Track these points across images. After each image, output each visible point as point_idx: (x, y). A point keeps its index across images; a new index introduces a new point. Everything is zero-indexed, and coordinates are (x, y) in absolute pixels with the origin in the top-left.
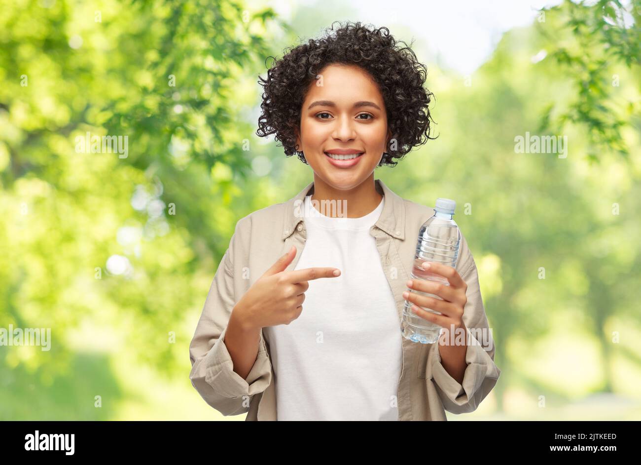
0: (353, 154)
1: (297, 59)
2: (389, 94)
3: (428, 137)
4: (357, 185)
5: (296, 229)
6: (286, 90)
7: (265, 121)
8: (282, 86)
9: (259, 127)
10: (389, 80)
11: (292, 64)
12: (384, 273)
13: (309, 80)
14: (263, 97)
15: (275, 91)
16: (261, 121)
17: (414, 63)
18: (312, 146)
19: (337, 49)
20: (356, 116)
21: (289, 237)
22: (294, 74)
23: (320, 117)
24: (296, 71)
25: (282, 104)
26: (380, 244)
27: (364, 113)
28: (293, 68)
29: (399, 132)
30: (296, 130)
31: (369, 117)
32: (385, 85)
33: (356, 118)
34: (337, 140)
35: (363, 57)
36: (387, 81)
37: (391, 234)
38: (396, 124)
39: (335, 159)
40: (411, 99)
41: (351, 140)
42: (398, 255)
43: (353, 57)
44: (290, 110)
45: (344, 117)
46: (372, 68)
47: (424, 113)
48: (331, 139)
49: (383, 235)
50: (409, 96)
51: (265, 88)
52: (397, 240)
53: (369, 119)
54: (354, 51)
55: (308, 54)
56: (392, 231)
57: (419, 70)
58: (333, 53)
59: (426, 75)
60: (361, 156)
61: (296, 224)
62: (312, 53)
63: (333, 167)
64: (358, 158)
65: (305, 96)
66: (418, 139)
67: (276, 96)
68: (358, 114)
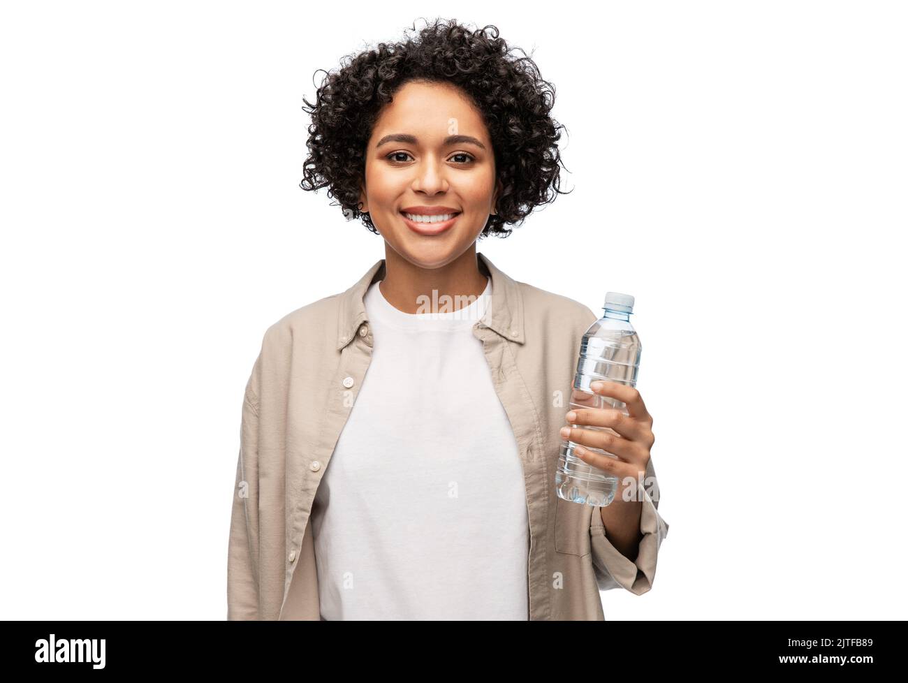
0: (443, 214)
1: (360, 71)
2: (498, 125)
3: (558, 191)
4: (451, 261)
5: (357, 334)
6: (343, 119)
7: (312, 166)
8: (338, 113)
9: (305, 175)
10: (497, 104)
11: (352, 79)
12: (497, 393)
13: (378, 104)
14: (309, 131)
15: (327, 121)
16: (307, 168)
17: (536, 80)
18: (381, 202)
19: (421, 58)
20: (449, 157)
21: (348, 345)
22: (356, 94)
23: (394, 158)
24: (358, 90)
25: (337, 141)
26: (489, 350)
27: (461, 152)
28: (354, 84)
29: (513, 182)
30: (360, 179)
31: (467, 160)
32: (493, 112)
33: (448, 160)
34: (420, 192)
35: (460, 68)
36: (495, 106)
37: (504, 334)
38: (508, 172)
39: (417, 222)
40: (532, 133)
41: (441, 193)
42: (515, 368)
43: (445, 70)
44: (349, 149)
45: (430, 158)
46: (473, 85)
47: (551, 154)
48: (410, 192)
49: (494, 337)
50: (528, 128)
51: (313, 117)
52: (513, 345)
53: (468, 163)
54: (446, 60)
55: (376, 64)
56: (506, 330)
57: (543, 90)
58: (415, 63)
59: (554, 98)
60: (456, 218)
61: (358, 326)
62: (383, 63)
63: (413, 233)
64: (452, 221)
65: (373, 128)
66: (543, 194)
67: (329, 128)
68: (450, 155)
